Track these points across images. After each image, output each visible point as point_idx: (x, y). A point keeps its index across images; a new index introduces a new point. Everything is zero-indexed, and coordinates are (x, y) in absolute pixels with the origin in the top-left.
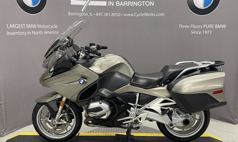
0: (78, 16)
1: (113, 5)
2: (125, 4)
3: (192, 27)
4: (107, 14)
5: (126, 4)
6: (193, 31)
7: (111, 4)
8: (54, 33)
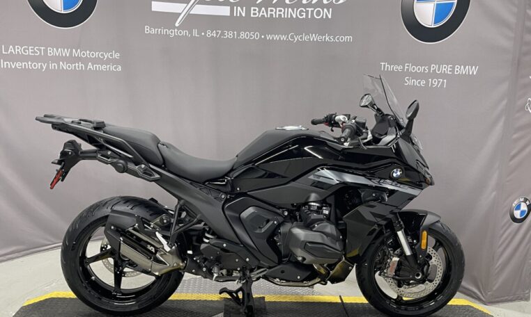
0: (167, 36)
1: (244, 15)
2: (269, 13)
3: (408, 69)
4: (229, 35)
5: (273, 13)
6: (408, 80)
7: (240, 11)
8: (112, 68)
